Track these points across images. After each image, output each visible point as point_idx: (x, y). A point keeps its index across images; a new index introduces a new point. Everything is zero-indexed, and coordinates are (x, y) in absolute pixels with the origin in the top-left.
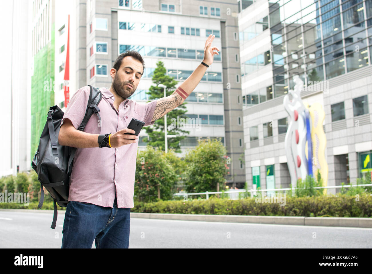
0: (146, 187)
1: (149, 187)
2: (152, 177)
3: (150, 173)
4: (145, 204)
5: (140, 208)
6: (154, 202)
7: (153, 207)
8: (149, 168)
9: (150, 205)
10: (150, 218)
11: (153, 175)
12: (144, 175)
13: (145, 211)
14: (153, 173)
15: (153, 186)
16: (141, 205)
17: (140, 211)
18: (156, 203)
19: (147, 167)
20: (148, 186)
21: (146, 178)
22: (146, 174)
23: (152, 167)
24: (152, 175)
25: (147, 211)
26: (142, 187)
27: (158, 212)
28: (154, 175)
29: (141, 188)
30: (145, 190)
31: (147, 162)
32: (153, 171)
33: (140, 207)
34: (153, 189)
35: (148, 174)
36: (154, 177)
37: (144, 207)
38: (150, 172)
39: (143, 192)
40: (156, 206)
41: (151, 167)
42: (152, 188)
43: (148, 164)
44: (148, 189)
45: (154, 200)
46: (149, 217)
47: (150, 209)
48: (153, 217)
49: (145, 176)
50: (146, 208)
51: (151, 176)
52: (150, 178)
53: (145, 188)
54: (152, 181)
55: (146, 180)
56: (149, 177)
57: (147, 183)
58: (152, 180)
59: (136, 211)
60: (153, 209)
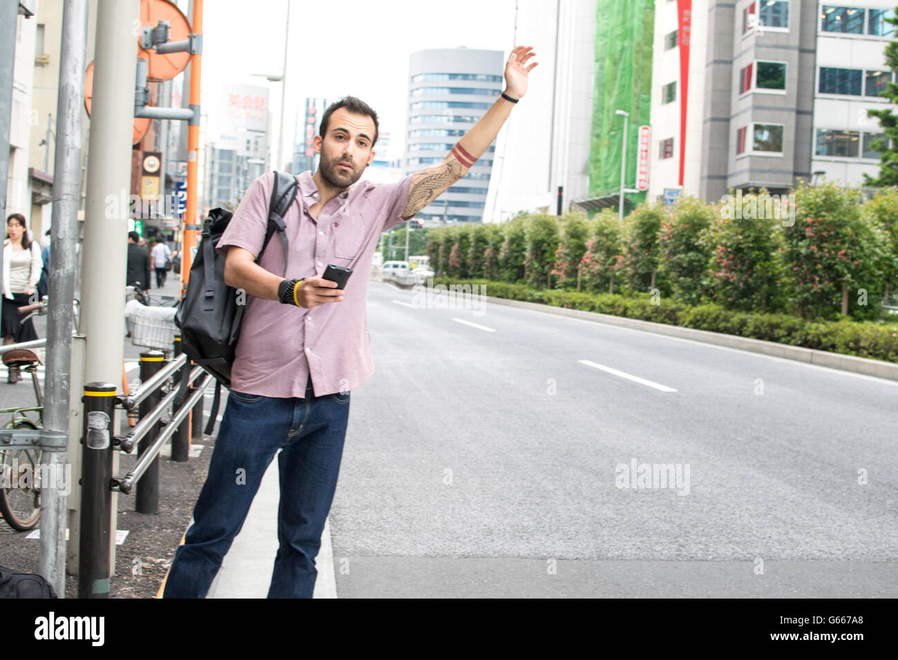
0: (813, 281)
1: (820, 282)
2: (828, 259)
3: (824, 247)
4: (808, 324)
5: (794, 334)
6: (828, 323)
7: (825, 335)
8: (825, 234)
9: (817, 327)
10: (811, 362)
11: (833, 252)
12: (809, 251)
13: (805, 344)
14: (834, 249)
15: (832, 280)
16: (798, 327)
17: (793, 341)
18: (832, 325)
19: (820, 231)
20: (817, 279)
21: (816, 258)
22: (815, 248)
23: (833, 233)
24: (829, 252)
25: (809, 343)
26: (805, 281)
27: (833, 348)
28: (836, 254)
29: (801, 285)
30: (808, 290)
31: (820, 219)
32: (835, 244)
33: (796, 330)
34: (830, 288)
35: (821, 249)
36: (834, 259)
37: (804, 333)
38: (825, 245)
39: (805, 295)
40: (831, 333)
41: (829, 231)
42: (828, 285)
43: (821, 223)
44: (817, 288)
45: (830, 316)
46: (809, 358)
47: (816, 339)
48: (819, 360)
49: (812, 253)
50: (808, 334)
51: (827, 255)
52: (824, 259)
53: (810, 285)
54: (829, 268)
55: (816, 264)
56: (821, 258)
57: (815, 271)
58: (829, 264)
59: (783, 339)
60: (824, 340)
